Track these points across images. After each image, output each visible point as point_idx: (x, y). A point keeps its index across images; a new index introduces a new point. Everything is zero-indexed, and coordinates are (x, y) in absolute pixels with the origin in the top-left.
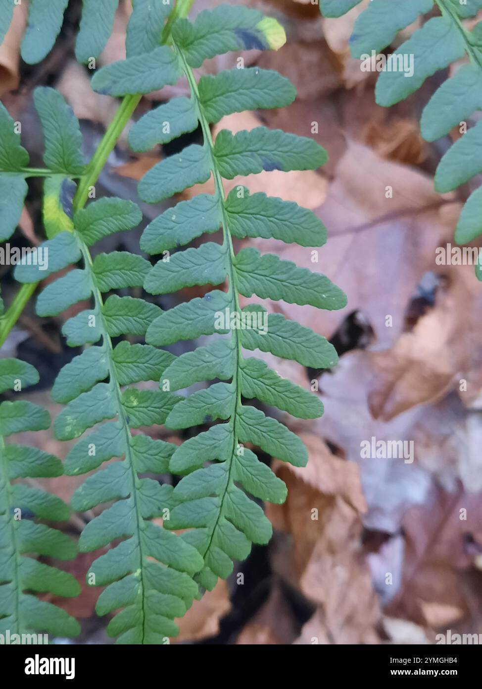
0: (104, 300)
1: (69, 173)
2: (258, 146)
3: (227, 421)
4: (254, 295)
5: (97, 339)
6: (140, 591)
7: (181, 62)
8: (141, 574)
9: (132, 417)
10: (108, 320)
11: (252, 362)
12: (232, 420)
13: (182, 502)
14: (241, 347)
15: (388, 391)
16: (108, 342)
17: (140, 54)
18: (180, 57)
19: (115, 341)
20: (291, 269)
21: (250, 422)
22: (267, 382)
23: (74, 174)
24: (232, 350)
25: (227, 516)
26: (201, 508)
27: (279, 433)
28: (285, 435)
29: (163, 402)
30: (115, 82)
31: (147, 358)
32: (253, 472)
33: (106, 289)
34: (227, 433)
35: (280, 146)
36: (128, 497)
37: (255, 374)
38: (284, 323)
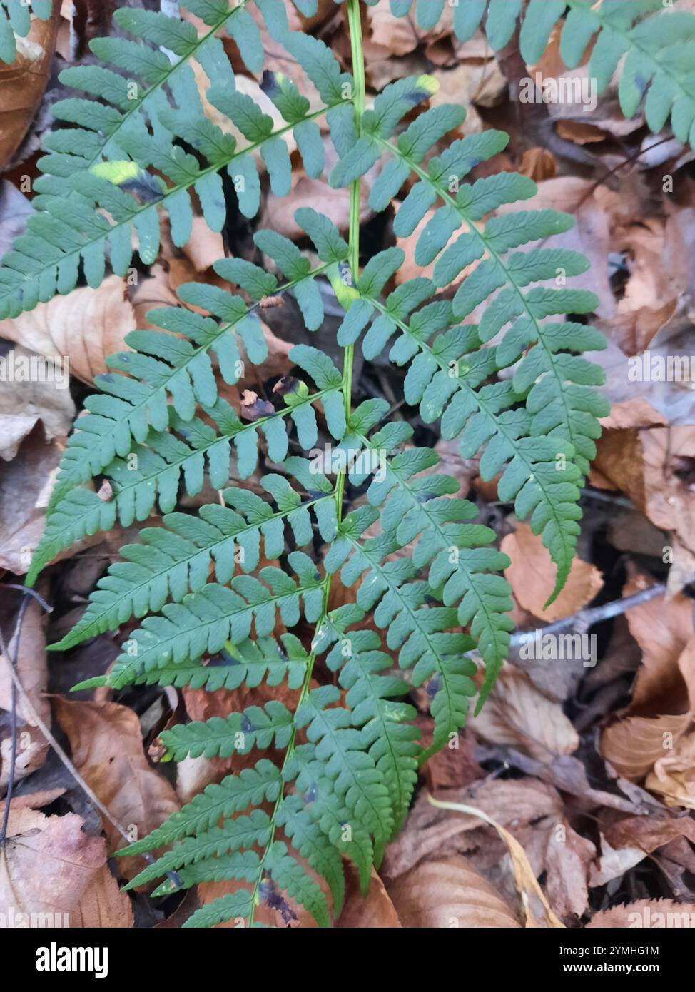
0: (407, 324)
1: (339, 259)
2: (460, 154)
3: (536, 343)
4: (510, 249)
5: (417, 349)
6: (540, 489)
7: (377, 141)
8: (535, 477)
9: (470, 380)
10: (417, 333)
11: (532, 293)
12: (540, 340)
13: (535, 414)
14: (520, 288)
15: (633, 334)
16: (425, 347)
17: (348, 151)
18: (375, 140)
19: (430, 343)
20: (525, 216)
21: (553, 334)
22: (550, 298)
23: (343, 258)
24: (515, 293)
25: (573, 407)
26: (550, 411)
27: (577, 330)
28: (581, 330)
29: (486, 356)
30: (343, 176)
31: (460, 335)
32: (574, 367)
33: (404, 315)
34: (541, 352)
35: (474, 145)
36: (497, 432)
37: (539, 299)
38: (539, 254)
